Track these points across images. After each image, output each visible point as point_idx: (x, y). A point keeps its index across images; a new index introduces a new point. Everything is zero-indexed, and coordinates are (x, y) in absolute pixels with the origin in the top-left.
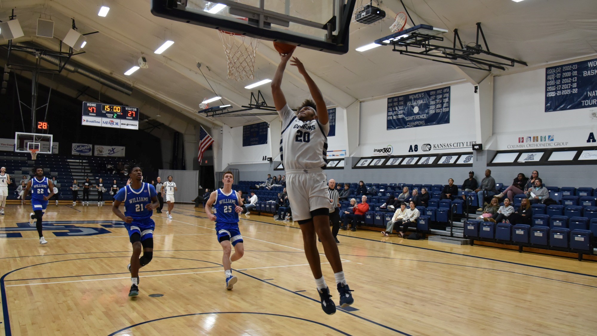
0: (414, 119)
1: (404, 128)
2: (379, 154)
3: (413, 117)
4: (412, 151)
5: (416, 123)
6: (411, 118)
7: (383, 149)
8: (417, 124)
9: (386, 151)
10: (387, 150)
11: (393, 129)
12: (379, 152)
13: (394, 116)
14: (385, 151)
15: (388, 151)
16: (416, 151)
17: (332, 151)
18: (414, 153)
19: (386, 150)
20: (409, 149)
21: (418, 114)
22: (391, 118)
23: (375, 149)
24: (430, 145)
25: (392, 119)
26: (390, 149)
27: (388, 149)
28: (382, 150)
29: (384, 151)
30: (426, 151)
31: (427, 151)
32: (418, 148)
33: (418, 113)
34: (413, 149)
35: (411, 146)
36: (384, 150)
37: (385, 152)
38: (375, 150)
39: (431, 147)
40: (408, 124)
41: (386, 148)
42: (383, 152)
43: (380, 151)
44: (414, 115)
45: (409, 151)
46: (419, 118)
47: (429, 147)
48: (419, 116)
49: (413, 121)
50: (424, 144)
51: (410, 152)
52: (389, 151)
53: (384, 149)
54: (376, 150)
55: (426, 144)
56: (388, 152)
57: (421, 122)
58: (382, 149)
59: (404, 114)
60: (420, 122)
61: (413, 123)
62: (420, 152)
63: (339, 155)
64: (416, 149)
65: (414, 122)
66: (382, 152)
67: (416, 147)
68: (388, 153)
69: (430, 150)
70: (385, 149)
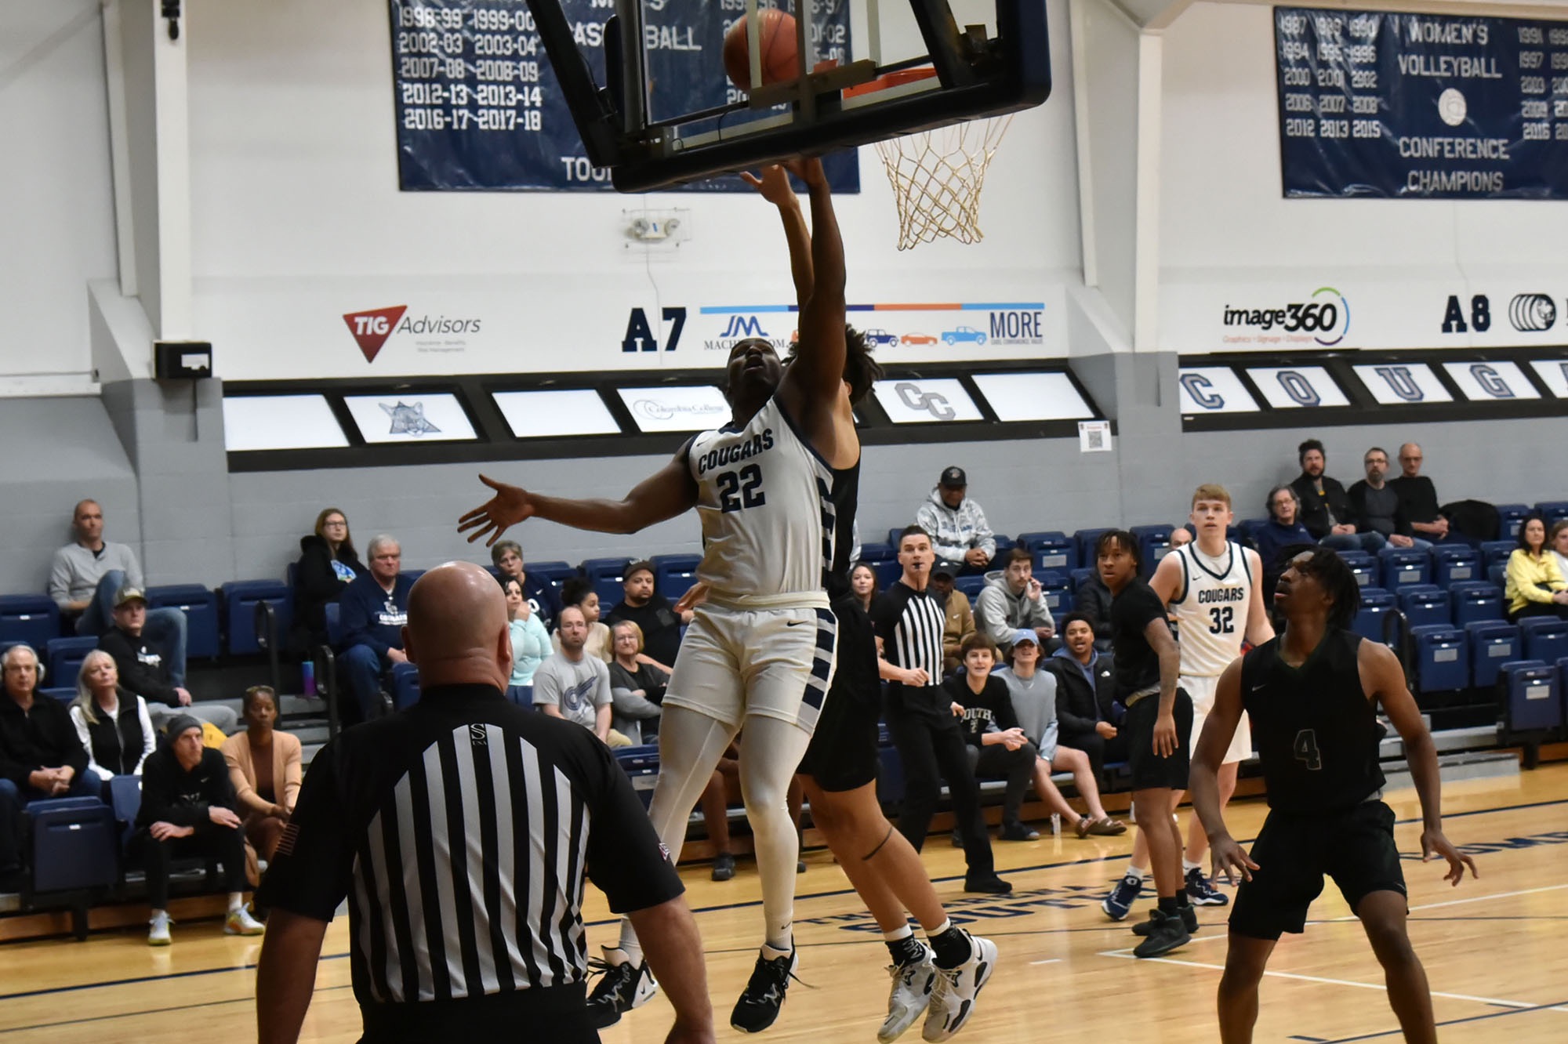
0: (1448, 155)
1: (1391, 194)
2: (1263, 340)
3: (1441, 144)
4: (1462, 328)
5: (1459, 178)
6: (1427, 147)
7: (1285, 308)
8: (1464, 186)
9: (1310, 322)
10: (1313, 316)
11: (1327, 195)
12: (1258, 327)
13: (1323, 122)
14: (1301, 322)
15: (1318, 321)
16: (1482, 327)
17: (870, 308)
18: (1471, 339)
19: (1307, 315)
20: (1441, 318)
21: (1462, 131)
22: (1306, 128)
23: (1233, 308)
24: (1550, 302)
25: (1312, 135)
26: (1328, 313)
27: (1316, 312)
28: (1277, 315)
29: (1292, 323)
30: (1531, 330)
31: (1538, 329)
32: (1492, 310)
33: (1464, 123)
34: (1467, 317)
35: (1453, 302)
36: (1294, 316)
37: (1301, 329)
38: (1231, 316)
39: (1553, 312)
40: (1416, 181)
41: (1307, 303)
42: (1288, 328)
43: (1270, 323)
44: (1445, 136)
45: (1447, 328)
46: (1473, 156)
47: (1547, 309)
48: (1472, 140)
49: (1440, 164)
50: (1522, 296)
51: (1447, 335)
52: (1327, 321)
53: (1290, 307)
54: (1240, 313)
55: (1529, 296)
56: (1318, 329)
57: (1485, 174)
58: (1277, 309)
59: (1380, 115)
60: (1475, 174)
61: (1444, 177)
62: (1502, 334)
63: (939, 337)
64: (1481, 319)
65: (1449, 175)
66: (1277, 329)
67: (1481, 304)
68: (1318, 331)
69: (1549, 324)
70: (1298, 307)
